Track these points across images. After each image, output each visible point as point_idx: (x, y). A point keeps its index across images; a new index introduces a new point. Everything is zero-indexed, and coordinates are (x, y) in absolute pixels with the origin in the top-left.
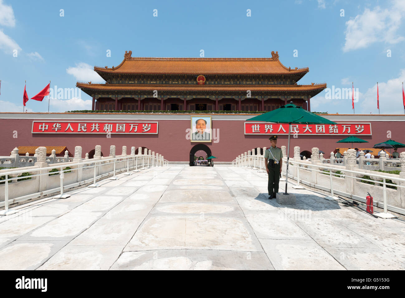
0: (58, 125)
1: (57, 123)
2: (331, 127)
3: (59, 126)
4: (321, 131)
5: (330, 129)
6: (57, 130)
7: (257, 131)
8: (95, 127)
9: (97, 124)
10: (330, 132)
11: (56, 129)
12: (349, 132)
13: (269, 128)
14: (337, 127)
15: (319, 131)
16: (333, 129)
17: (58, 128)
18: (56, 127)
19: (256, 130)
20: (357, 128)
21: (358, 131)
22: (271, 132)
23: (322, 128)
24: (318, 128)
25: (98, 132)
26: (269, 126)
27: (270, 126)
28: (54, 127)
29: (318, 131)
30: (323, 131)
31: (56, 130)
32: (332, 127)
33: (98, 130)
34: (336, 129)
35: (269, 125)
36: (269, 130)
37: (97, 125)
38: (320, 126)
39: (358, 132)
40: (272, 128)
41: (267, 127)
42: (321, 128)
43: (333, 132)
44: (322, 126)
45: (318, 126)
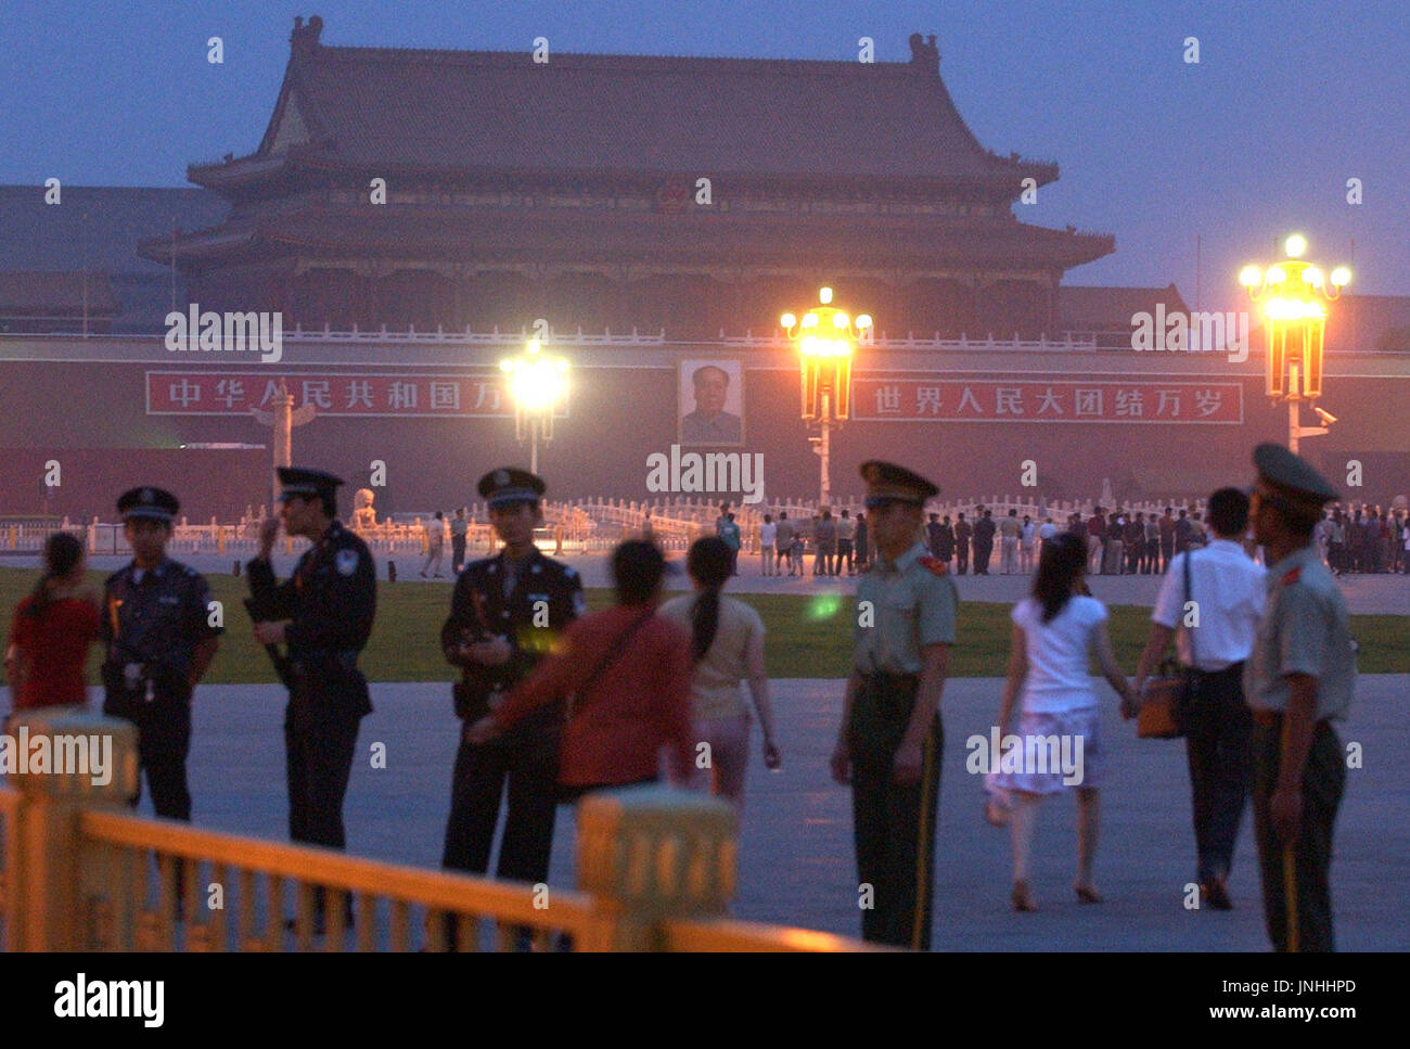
0: (233, 386)
1: (228, 378)
2: (1121, 397)
3: (236, 389)
4: (1091, 408)
5: (1118, 402)
6: (233, 402)
7: (893, 408)
8: (360, 392)
9: (365, 383)
10: (1119, 413)
11: (230, 401)
12: (1175, 413)
13: (929, 398)
14: (1140, 397)
15: (1086, 410)
16: (1127, 402)
17: (234, 396)
18: (227, 392)
19: (887, 405)
20: (1200, 401)
21: (1204, 409)
22: (935, 411)
23: (1096, 400)
24: (1083, 401)
25: (370, 410)
26: (928, 394)
27: (932, 391)
28: (222, 392)
29: (1082, 410)
30: (1096, 410)
31: (230, 405)
32: (1125, 397)
33: (370, 405)
34: (1136, 402)
35: (928, 389)
36: (929, 405)
37: (365, 387)
38: (1087, 394)
39: (1202, 412)
40: (937, 397)
41: (924, 397)
42: (1090, 399)
43: (1125, 412)
44: (1096, 394)
45: (1082, 393)
